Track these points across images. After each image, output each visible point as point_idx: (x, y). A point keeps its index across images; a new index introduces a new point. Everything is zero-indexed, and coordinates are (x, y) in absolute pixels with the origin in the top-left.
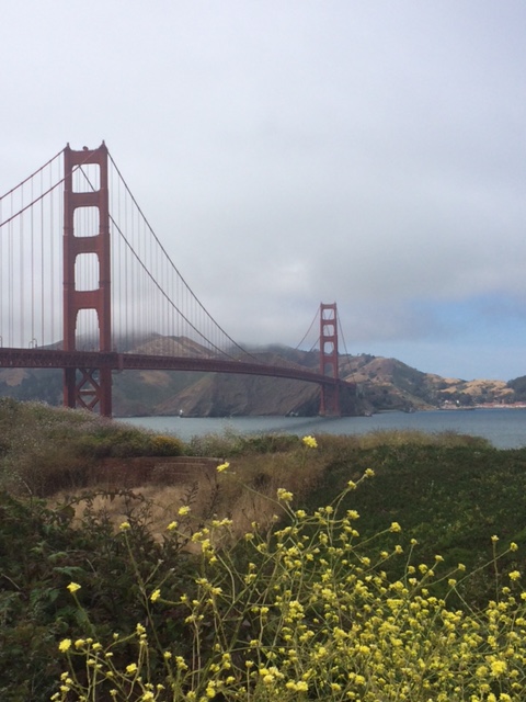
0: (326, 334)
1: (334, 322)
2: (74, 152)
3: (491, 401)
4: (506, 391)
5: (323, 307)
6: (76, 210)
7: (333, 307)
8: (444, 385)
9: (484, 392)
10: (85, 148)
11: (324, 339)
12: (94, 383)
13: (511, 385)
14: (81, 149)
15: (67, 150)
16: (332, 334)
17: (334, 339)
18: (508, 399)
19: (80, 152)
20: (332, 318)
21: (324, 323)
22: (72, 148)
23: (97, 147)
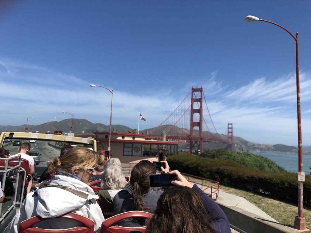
1: (232, 128)
2: (194, 89)
4: (273, 148)
5: (229, 124)
6: (194, 103)
7: (231, 124)
8: (254, 145)
9: (266, 147)
10: (197, 88)
11: (229, 132)
12: (197, 144)
13: (274, 146)
14: (196, 88)
15: (192, 88)
17: (232, 132)
18: (273, 150)
19: (196, 89)
21: (229, 128)
22: (194, 88)
23: (200, 88)
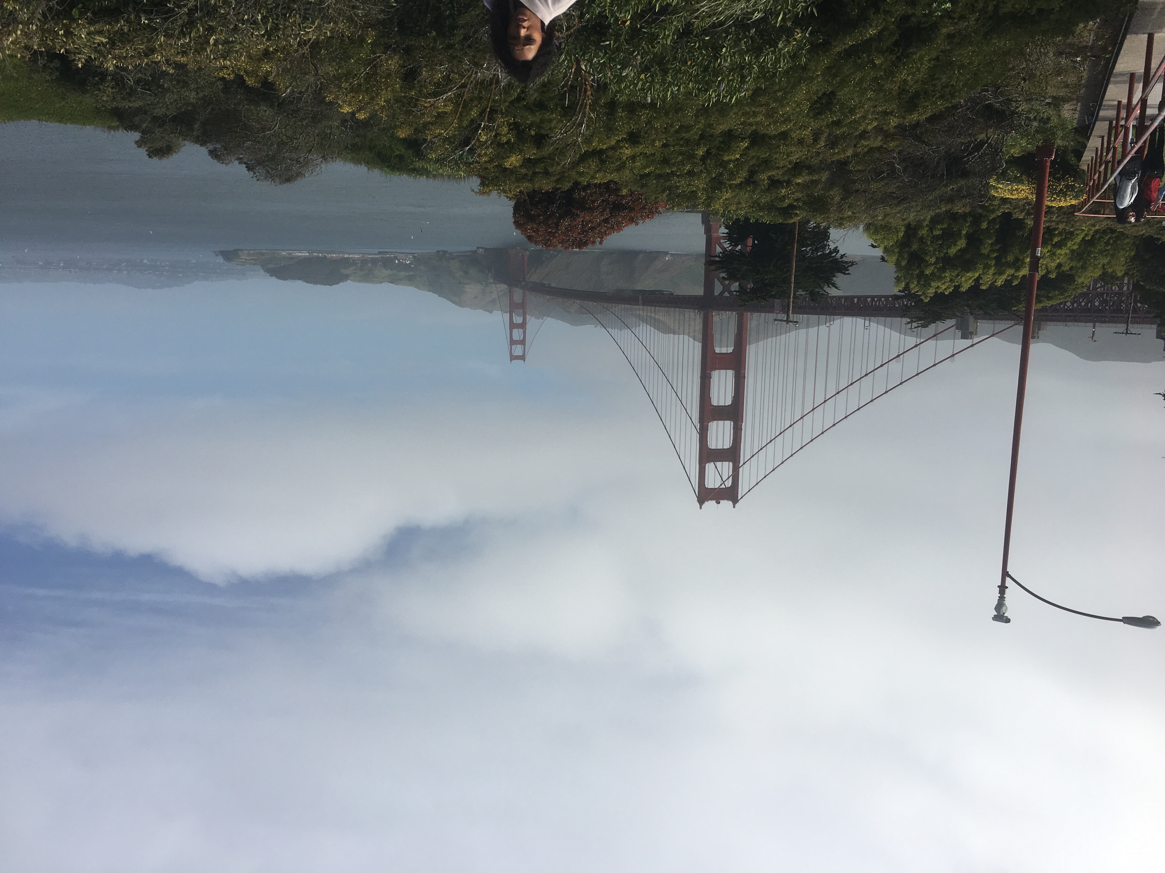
0: (521, 330)
3: (364, 261)
15: (735, 500)
16: (515, 331)
20: (513, 347)
23: (706, 503)
